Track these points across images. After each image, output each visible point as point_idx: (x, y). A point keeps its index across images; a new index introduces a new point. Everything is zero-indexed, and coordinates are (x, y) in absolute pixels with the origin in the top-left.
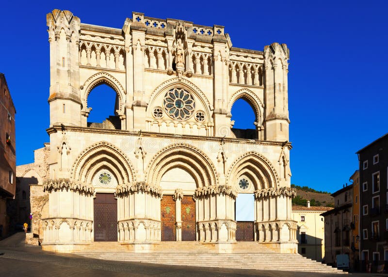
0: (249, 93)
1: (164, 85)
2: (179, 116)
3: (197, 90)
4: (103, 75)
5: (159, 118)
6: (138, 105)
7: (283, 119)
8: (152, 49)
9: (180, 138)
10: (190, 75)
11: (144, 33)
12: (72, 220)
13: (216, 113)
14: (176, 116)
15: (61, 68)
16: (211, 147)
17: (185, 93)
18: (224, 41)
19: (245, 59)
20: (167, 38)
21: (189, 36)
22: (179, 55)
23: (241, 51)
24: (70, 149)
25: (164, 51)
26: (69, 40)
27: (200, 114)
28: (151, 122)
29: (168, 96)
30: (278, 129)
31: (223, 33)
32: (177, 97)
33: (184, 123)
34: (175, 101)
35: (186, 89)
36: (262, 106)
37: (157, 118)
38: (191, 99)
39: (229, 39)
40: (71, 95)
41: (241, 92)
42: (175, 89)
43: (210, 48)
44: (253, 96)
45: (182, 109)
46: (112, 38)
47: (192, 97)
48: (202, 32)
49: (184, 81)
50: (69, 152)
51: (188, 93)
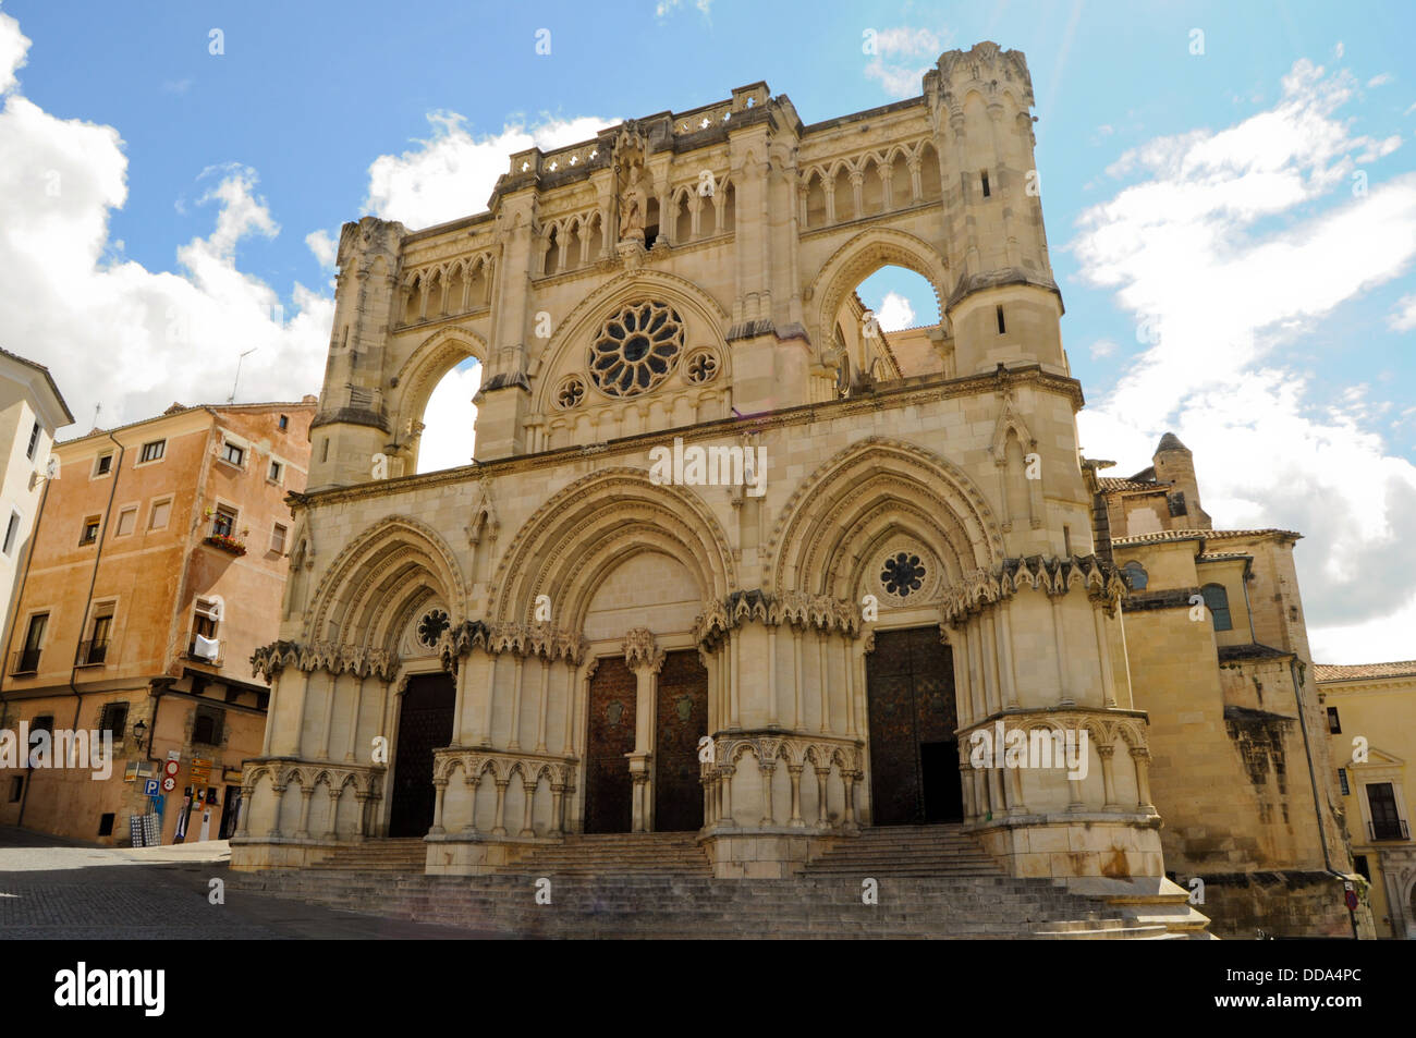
0: (889, 239)
1: (587, 308)
2: (635, 384)
3: (686, 290)
5: (574, 407)
6: (497, 386)
8: (563, 225)
9: (600, 453)
11: (531, 194)
14: (624, 389)
17: (655, 312)
24: (315, 555)
25: (597, 217)
26: (362, 280)
27: (702, 359)
28: (544, 426)
29: (604, 334)
32: (631, 329)
33: (645, 401)
34: (623, 344)
35: (658, 296)
36: (945, 265)
37: (567, 409)
40: (343, 410)
41: (858, 245)
45: (644, 360)
46: (474, 236)
49: (648, 278)
50: (310, 565)
51: (665, 306)
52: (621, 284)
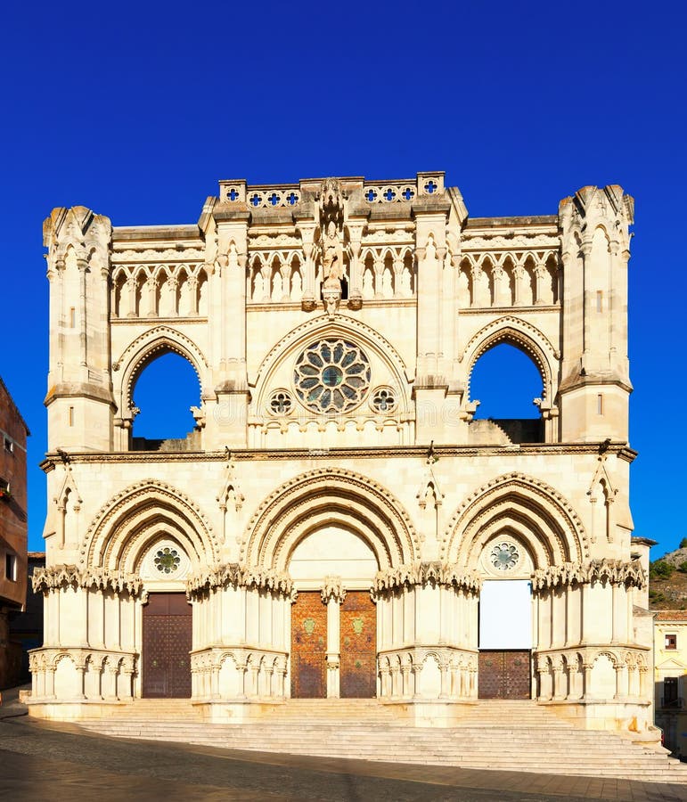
0: (519, 327)
1: (294, 337)
2: (332, 404)
3: (375, 339)
4: (162, 333)
5: (283, 414)
6: (228, 390)
7: (604, 382)
8: (266, 258)
9: (322, 455)
10: (356, 304)
11: (244, 225)
12: (80, 652)
13: (418, 388)
14: (324, 406)
15: (67, 331)
16: (404, 472)
17: (346, 350)
18: (444, 206)
19: (509, 243)
20: (300, 225)
21: (351, 212)
22: (327, 261)
23: (495, 223)
24: (81, 502)
25: (296, 258)
26: (83, 269)
27: (384, 394)
28: (262, 425)
29: (306, 361)
30: (592, 409)
31: (441, 189)
32: (328, 360)
33: (342, 419)
34: (321, 372)
35: (349, 338)
36: (555, 356)
37: (278, 414)
38: (361, 362)
39: (459, 200)
40: (85, 386)
41: (496, 327)
42: (321, 343)
43: (408, 230)
44: (529, 332)
45: (339, 387)
46: (180, 249)
47: (364, 357)
48: (390, 195)
49: (342, 322)
50: (77, 509)
51: (355, 346)
52: (321, 323)
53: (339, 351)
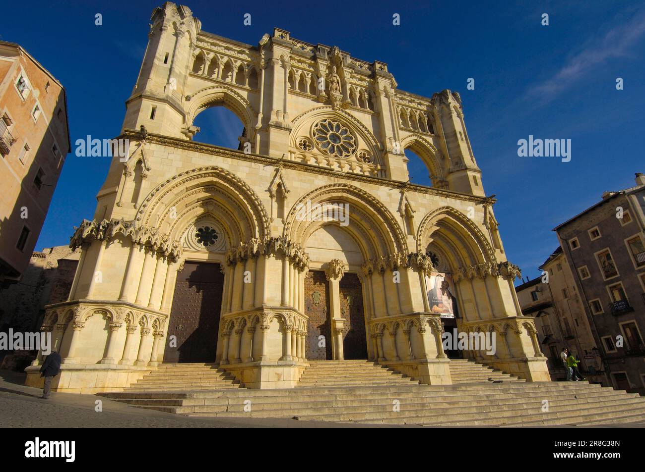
0: (421, 141)
2: (336, 153)
3: (359, 125)
4: (225, 90)
6: (278, 126)
8: (297, 72)
9: (342, 176)
13: (390, 152)
14: (331, 153)
16: (390, 195)
17: (342, 127)
19: (411, 105)
20: (318, 61)
27: (364, 154)
28: (295, 153)
29: (319, 127)
31: (386, 70)
32: (332, 130)
34: (329, 134)
35: (344, 122)
38: (351, 136)
39: (393, 77)
40: (168, 97)
41: (411, 138)
42: (328, 120)
45: (339, 145)
46: (243, 53)
47: (352, 133)
48: (361, 66)
49: (341, 113)
52: (329, 110)
53: (338, 127)
